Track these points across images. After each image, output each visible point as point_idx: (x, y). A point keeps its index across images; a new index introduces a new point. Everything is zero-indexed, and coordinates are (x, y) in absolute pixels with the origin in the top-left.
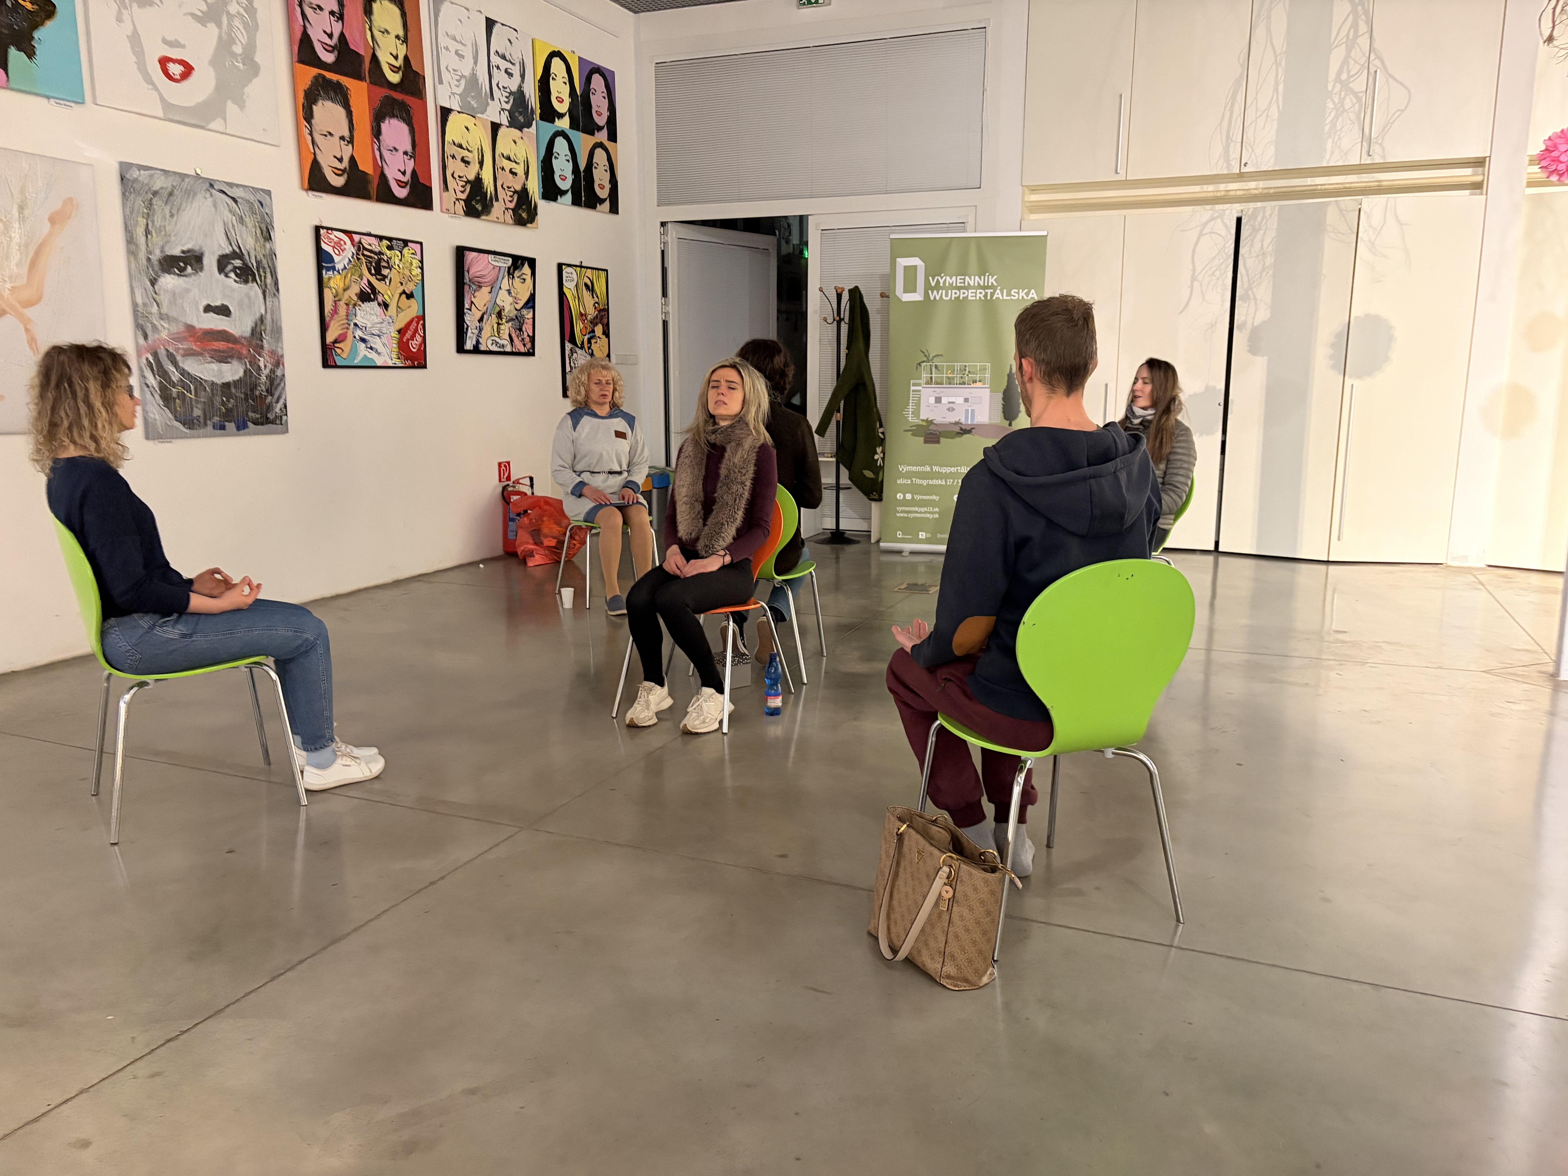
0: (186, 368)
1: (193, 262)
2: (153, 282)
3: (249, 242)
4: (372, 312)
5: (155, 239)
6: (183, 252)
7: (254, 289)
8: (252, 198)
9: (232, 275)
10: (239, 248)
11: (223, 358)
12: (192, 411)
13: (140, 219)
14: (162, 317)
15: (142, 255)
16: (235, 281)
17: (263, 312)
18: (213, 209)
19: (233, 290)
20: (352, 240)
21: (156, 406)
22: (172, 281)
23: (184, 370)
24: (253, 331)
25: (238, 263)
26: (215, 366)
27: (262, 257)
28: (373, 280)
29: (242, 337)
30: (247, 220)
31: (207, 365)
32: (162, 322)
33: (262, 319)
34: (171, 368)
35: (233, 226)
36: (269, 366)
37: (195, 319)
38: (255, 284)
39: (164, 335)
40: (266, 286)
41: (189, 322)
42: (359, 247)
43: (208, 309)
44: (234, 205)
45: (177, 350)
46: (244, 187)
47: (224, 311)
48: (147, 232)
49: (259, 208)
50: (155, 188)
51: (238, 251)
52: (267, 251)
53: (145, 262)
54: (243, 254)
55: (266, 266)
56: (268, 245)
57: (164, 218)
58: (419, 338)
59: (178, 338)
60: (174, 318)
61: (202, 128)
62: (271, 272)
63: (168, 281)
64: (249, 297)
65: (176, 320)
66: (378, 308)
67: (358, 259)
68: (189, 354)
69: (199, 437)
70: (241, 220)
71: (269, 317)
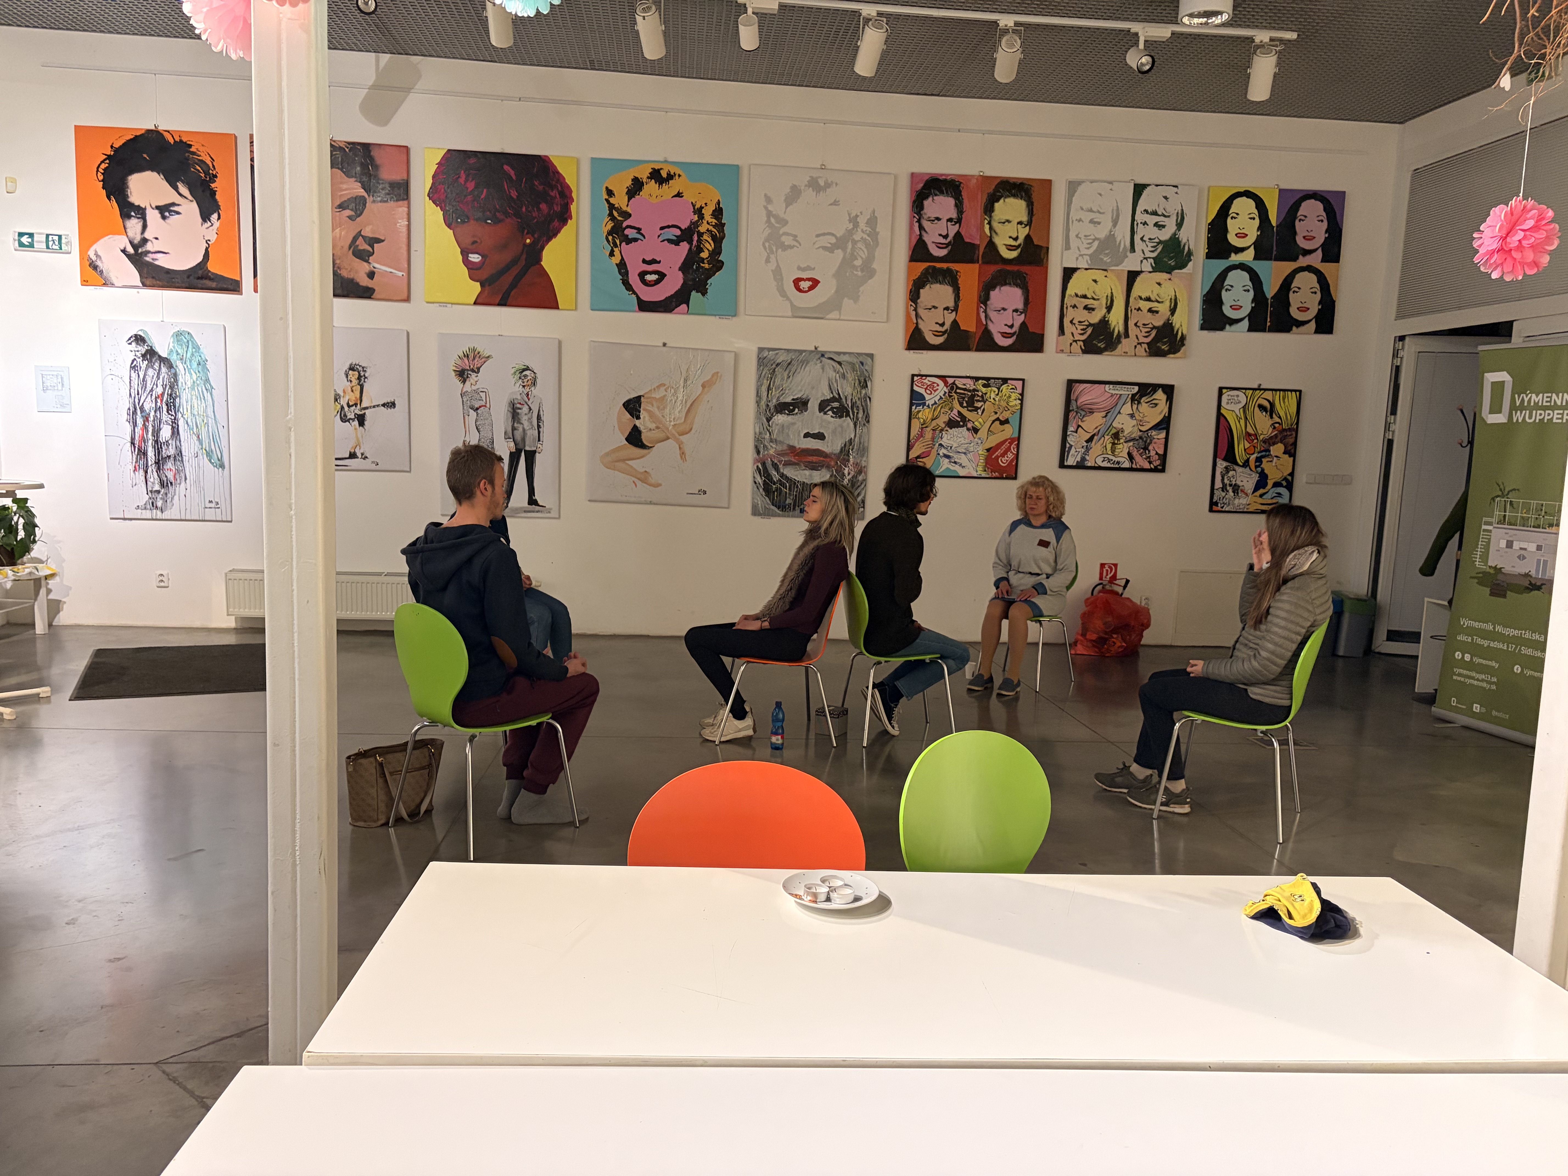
0: (785, 473)
1: (800, 405)
2: (768, 420)
3: (847, 390)
4: (959, 436)
5: (775, 393)
6: (793, 399)
7: (848, 422)
8: (855, 360)
9: (830, 413)
10: (839, 394)
11: (814, 467)
12: (786, 500)
13: (765, 381)
14: (771, 441)
15: (763, 403)
16: (832, 417)
17: (852, 436)
18: (821, 371)
19: (829, 423)
20: (946, 383)
21: (761, 496)
22: (782, 418)
23: (783, 474)
24: (842, 449)
25: (836, 404)
26: (807, 472)
27: (857, 400)
28: (964, 412)
29: (832, 453)
30: (848, 375)
31: (801, 472)
32: (771, 444)
33: (851, 441)
34: (774, 473)
35: (836, 380)
36: (852, 473)
37: (796, 442)
38: (848, 418)
39: (772, 452)
40: (857, 419)
41: (791, 444)
42: (953, 387)
43: (807, 435)
44: (838, 366)
45: (780, 461)
46: (850, 353)
47: (820, 436)
48: (769, 389)
49: (859, 366)
50: (778, 361)
51: (837, 396)
52: (862, 395)
53: (764, 407)
54: (841, 399)
55: (860, 406)
56: (864, 392)
57: (783, 379)
58: (1010, 456)
59: (782, 454)
60: (780, 441)
61: (822, 318)
62: (863, 409)
63: (780, 419)
64: (842, 427)
65: (781, 443)
66: (967, 432)
67: (950, 396)
68: (787, 464)
69: (788, 516)
70: (843, 376)
71: (857, 440)
